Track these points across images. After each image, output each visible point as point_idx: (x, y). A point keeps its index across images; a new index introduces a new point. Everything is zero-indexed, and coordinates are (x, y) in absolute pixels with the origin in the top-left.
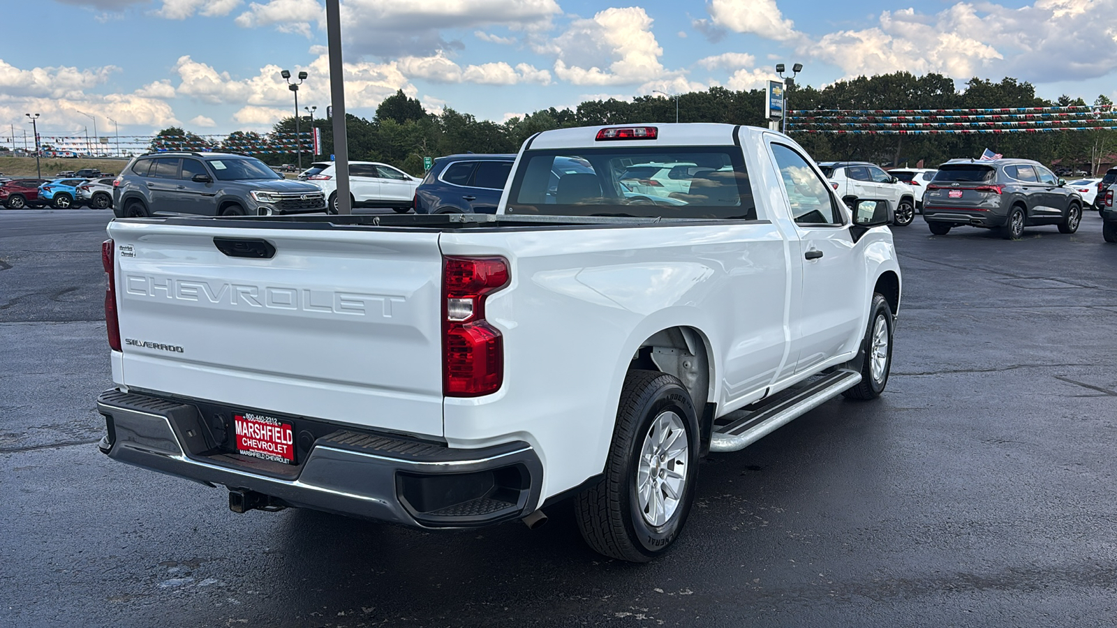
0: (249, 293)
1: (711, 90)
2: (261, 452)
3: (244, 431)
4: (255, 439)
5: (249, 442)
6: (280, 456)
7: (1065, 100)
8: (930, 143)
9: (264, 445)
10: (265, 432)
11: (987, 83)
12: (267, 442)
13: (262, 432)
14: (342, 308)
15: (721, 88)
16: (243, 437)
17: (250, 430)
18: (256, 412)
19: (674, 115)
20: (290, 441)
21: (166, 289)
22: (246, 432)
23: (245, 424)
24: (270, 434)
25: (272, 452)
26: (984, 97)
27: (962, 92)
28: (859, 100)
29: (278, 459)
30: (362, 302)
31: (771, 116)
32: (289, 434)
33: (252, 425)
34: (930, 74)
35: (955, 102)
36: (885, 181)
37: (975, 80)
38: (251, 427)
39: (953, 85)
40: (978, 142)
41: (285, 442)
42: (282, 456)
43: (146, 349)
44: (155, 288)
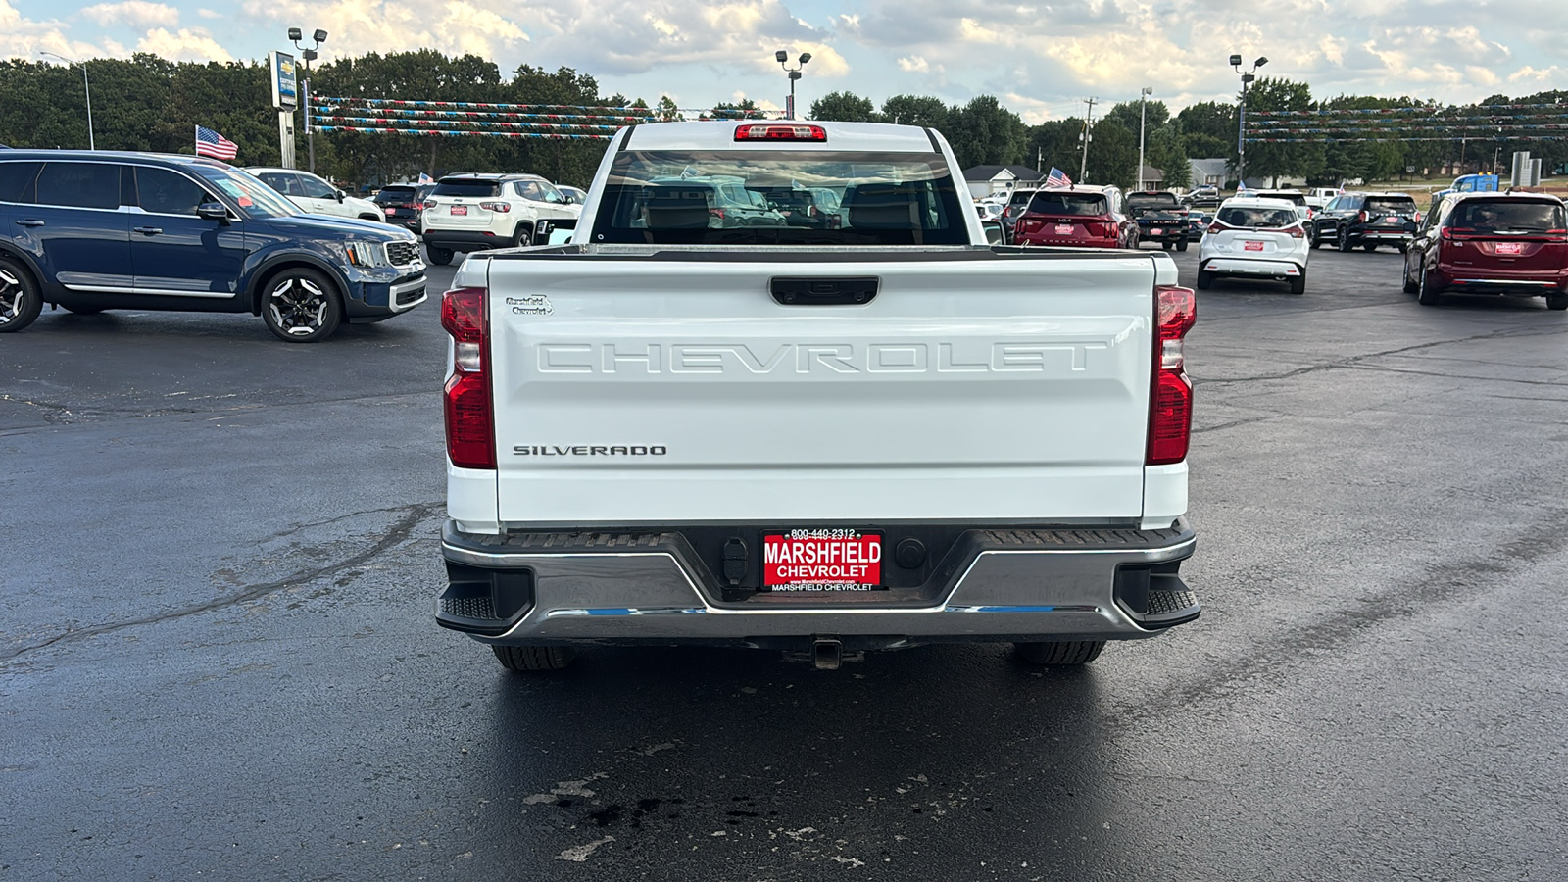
0: (835, 355)
1: (137, 58)
2: (816, 581)
3: (782, 556)
4: (806, 564)
5: (790, 571)
6: (853, 581)
7: (620, 100)
8: (476, 149)
9: (823, 570)
10: (830, 552)
11: (541, 73)
12: (829, 565)
13: (820, 552)
14: (1005, 364)
15: (153, 55)
16: (779, 565)
17: (795, 553)
18: (811, 526)
19: (82, 93)
20: (875, 557)
21: (647, 360)
22: (788, 556)
23: (785, 546)
24: (837, 552)
25: (840, 578)
26: (538, 91)
27: (510, 82)
28: (370, 86)
29: (851, 587)
30: (1040, 353)
31: (281, 104)
32: (875, 548)
33: (801, 545)
34: (467, 56)
35: (504, 96)
36: (558, 201)
37: (525, 68)
38: (798, 549)
39: (498, 72)
40: (536, 149)
41: (866, 560)
42: (859, 581)
43: (570, 458)
44: (617, 360)
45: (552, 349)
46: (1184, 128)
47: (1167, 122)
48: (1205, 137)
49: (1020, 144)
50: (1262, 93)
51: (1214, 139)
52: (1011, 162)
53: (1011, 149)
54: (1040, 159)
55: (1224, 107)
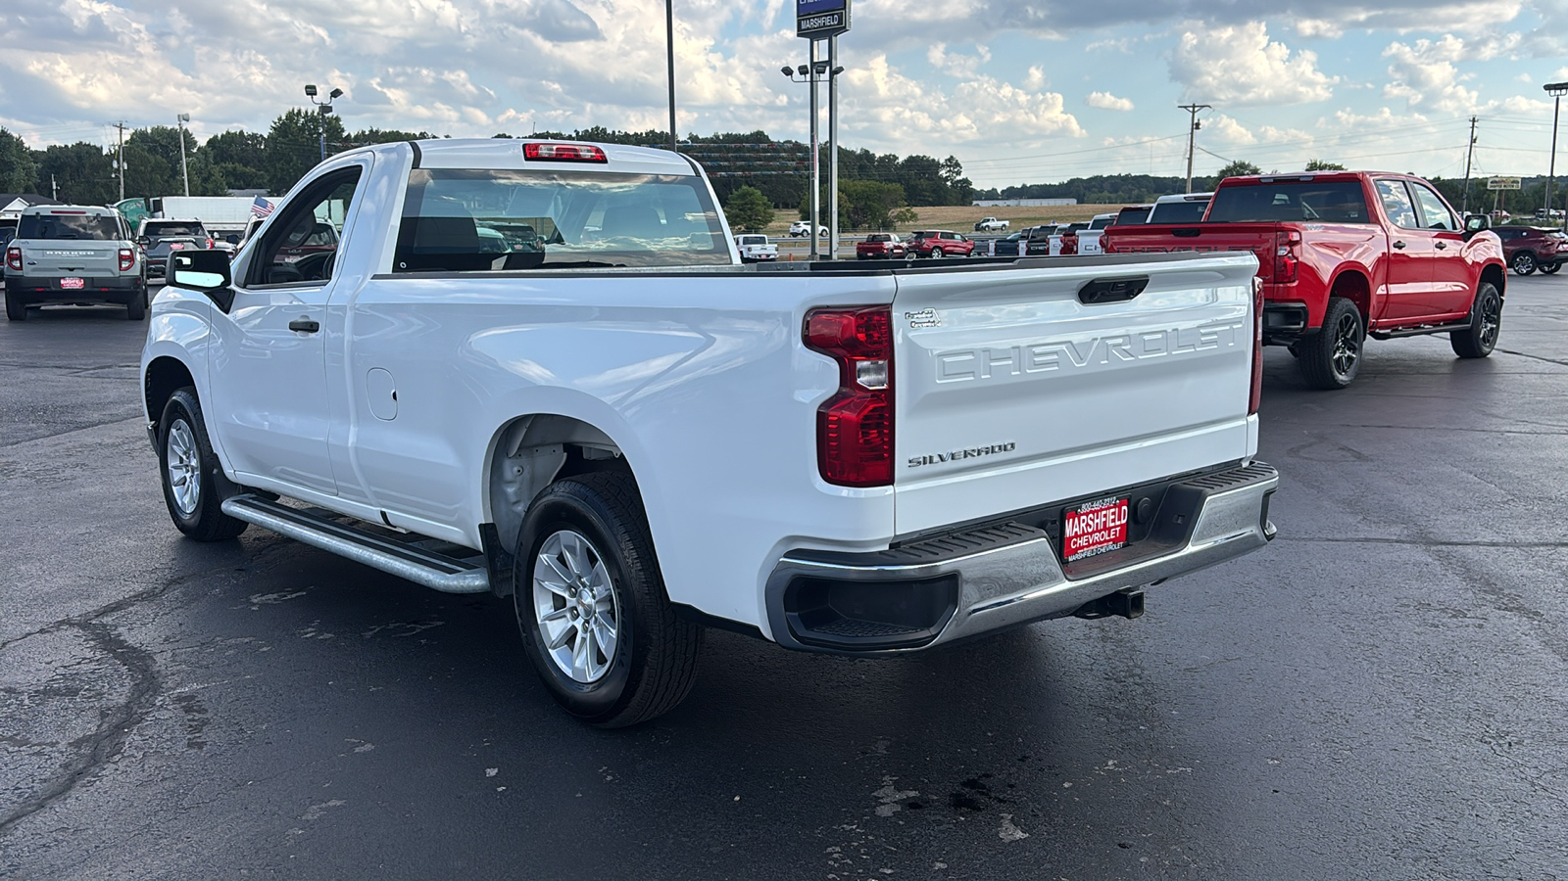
2: (1092, 548)
3: (1075, 530)
4: (1087, 534)
5: (1079, 542)
6: (1112, 543)
9: (1097, 537)
10: (1098, 520)
12: (1100, 532)
16: (1072, 538)
17: (1082, 525)
18: (1093, 498)
20: (1125, 518)
21: (1011, 362)
22: (1077, 529)
23: (1077, 519)
24: (1105, 519)
25: (1105, 541)
29: (1111, 548)
32: (1125, 510)
33: (1085, 517)
38: (1084, 521)
41: (1119, 523)
42: (1115, 541)
43: (949, 464)
44: (992, 364)
45: (946, 360)
46: (215, 158)
47: (195, 151)
48: (240, 167)
49: (28, 171)
50: (296, 123)
51: (248, 169)
52: (22, 190)
53: (19, 175)
54: (54, 187)
55: (254, 137)
